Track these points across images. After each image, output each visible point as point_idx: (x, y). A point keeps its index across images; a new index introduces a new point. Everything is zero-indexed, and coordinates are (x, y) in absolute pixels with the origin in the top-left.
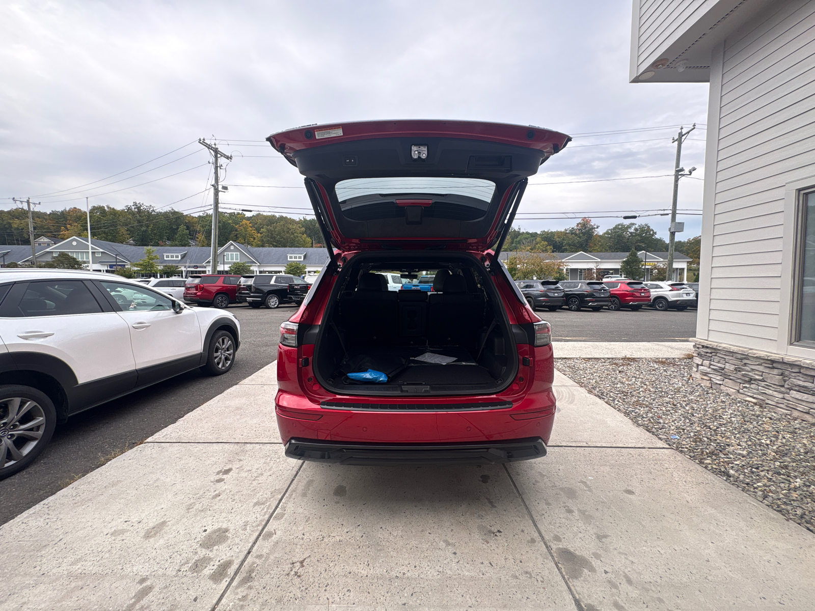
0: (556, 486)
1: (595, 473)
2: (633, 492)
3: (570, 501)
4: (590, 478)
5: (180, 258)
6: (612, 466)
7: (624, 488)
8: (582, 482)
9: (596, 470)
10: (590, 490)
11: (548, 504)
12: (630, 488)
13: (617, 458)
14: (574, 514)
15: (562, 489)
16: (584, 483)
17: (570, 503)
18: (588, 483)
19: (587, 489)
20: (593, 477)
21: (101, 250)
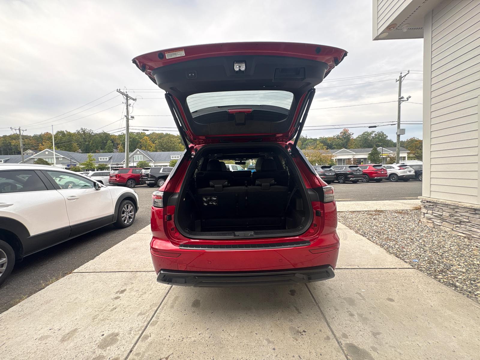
0: (340, 297)
1: (366, 287)
2: (393, 300)
3: (351, 307)
4: (363, 290)
5: (108, 160)
6: (377, 282)
7: (387, 297)
8: (357, 293)
9: (366, 285)
10: (364, 299)
11: (336, 310)
12: (390, 297)
13: (379, 276)
14: (355, 317)
15: (345, 299)
16: (359, 294)
17: (351, 309)
18: (362, 294)
19: (362, 298)
20: (364, 289)
21: (63, 156)
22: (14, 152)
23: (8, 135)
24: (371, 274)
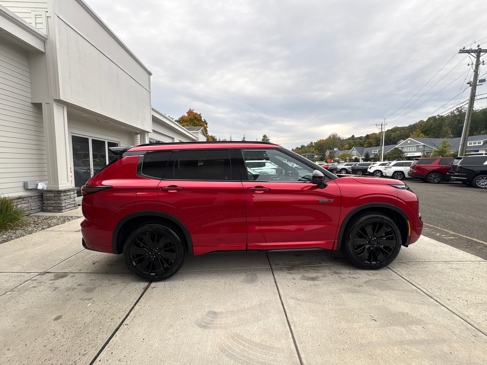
0: (99, 286)
1: (90, 310)
2: (55, 320)
3: (85, 288)
4: (90, 304)
5: (482, 144)
6: (86, 326)
7: (63, 317)
8: (91, 298)
9: (92, 312)
10: (81, 299)
11: (92, 280)
12: (59, 321)
13: (91, 336)
14: (77, 286)
15: (95, 288)
16: (89, 299)
17: (84, 287)
18: (87, 301)
19: (84, 298)
20: (89, 306)
21: (423, 144)
22: (393, 143)
23: (390, 129)
24: (101, 330)
